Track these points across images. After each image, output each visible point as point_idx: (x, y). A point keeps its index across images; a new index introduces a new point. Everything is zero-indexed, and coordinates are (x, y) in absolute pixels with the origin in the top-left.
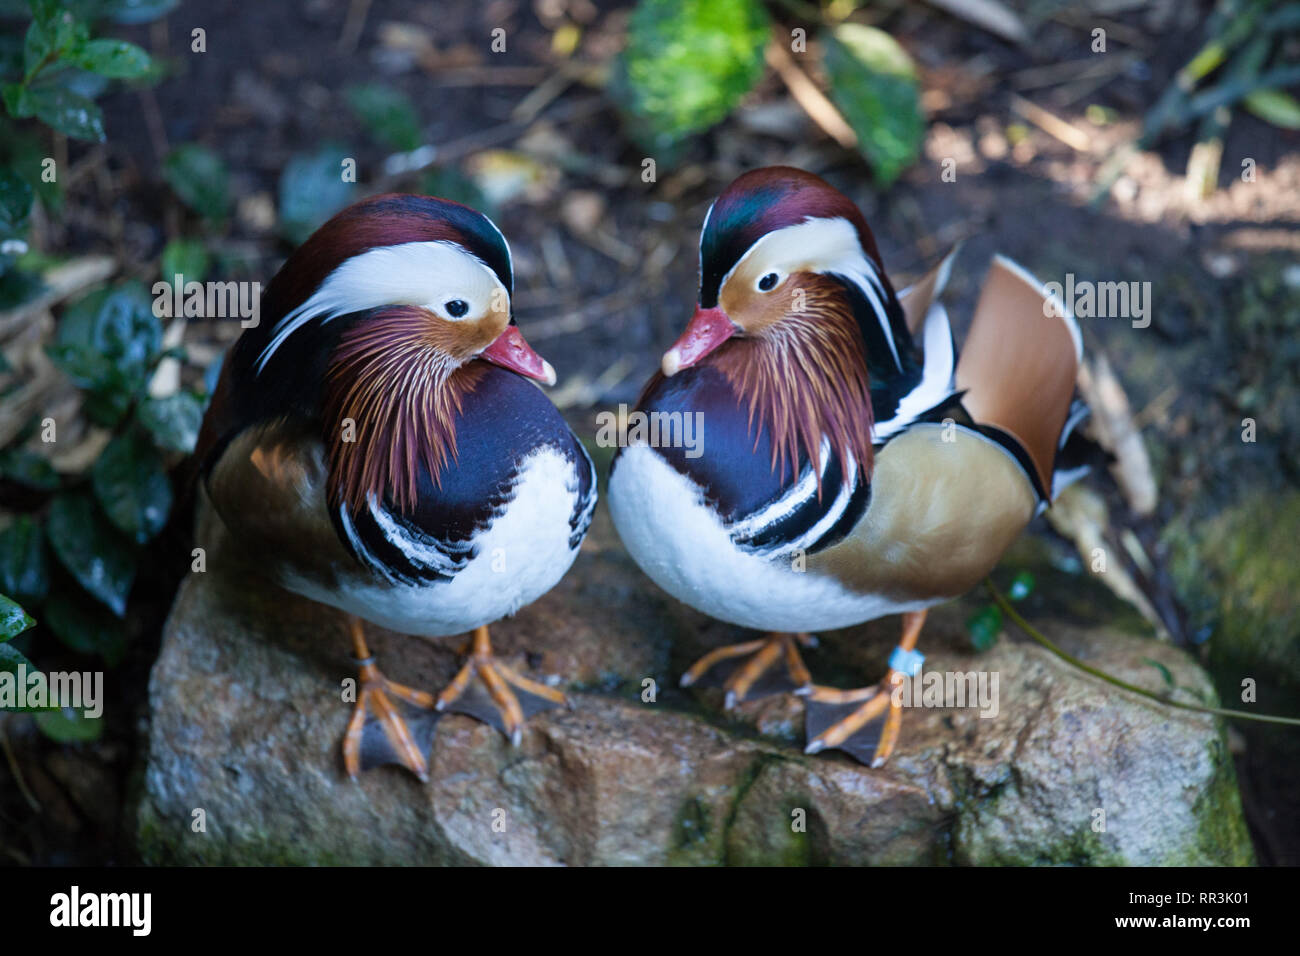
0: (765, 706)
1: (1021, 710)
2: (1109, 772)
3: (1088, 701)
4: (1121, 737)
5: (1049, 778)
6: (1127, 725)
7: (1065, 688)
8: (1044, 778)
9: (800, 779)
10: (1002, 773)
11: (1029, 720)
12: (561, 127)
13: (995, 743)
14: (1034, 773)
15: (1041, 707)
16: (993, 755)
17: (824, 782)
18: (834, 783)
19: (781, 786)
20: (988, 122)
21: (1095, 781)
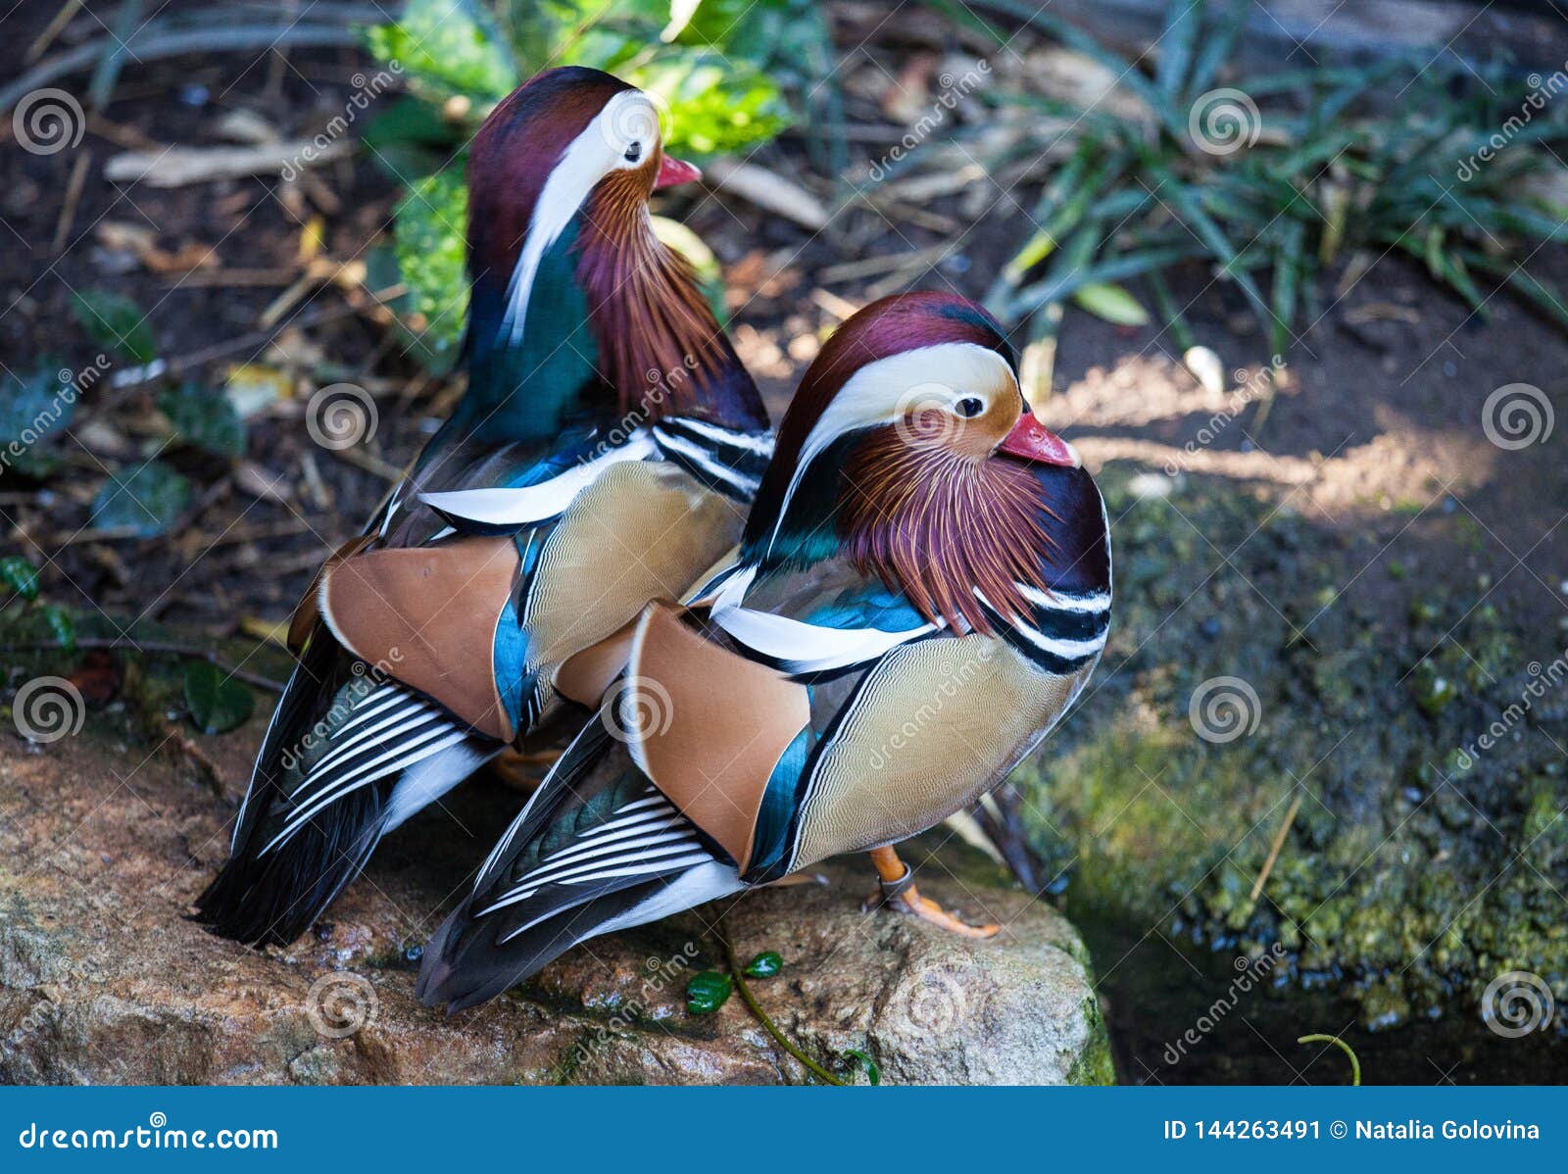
0: (590, 977)
1: (877, 972)
2: (976, 1038)
3: (952, 960)
4: (990, 998)
5: (911, 1047)
6: (995, 985)
7: (926, 946)
8: (905, 1048)
9: (632, 1058)
10: (858, 1042)
11: (886, 983)
12: (311, 334)
13: (849, 1011)
14: (894, 1042)
15: (899, 969)
16: (846, 1025)
17: (659, 1060)
18: (670, 1061)
19: (610, 1067)
20: (796, 324)
21: (961, 1049)
